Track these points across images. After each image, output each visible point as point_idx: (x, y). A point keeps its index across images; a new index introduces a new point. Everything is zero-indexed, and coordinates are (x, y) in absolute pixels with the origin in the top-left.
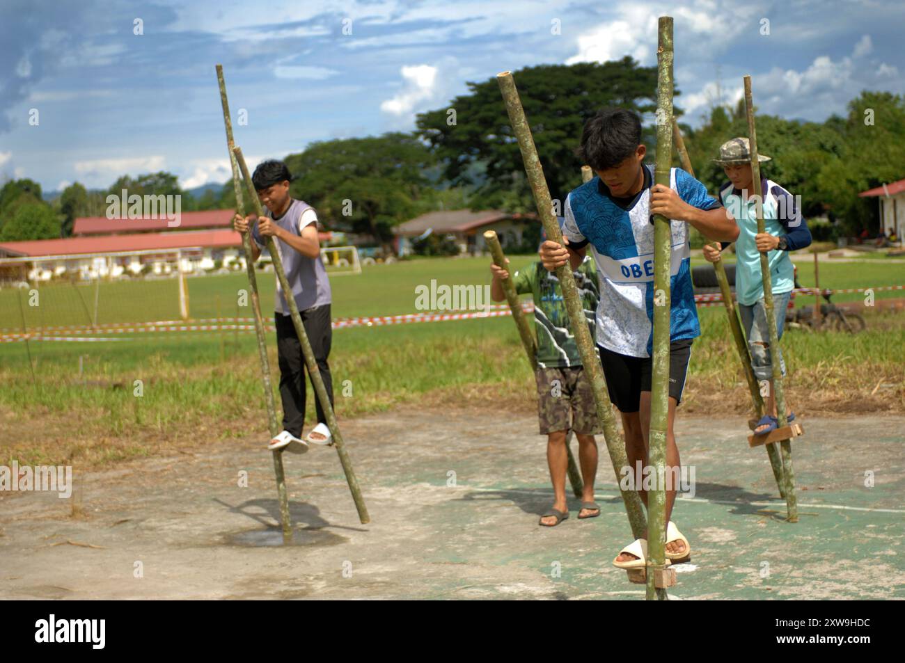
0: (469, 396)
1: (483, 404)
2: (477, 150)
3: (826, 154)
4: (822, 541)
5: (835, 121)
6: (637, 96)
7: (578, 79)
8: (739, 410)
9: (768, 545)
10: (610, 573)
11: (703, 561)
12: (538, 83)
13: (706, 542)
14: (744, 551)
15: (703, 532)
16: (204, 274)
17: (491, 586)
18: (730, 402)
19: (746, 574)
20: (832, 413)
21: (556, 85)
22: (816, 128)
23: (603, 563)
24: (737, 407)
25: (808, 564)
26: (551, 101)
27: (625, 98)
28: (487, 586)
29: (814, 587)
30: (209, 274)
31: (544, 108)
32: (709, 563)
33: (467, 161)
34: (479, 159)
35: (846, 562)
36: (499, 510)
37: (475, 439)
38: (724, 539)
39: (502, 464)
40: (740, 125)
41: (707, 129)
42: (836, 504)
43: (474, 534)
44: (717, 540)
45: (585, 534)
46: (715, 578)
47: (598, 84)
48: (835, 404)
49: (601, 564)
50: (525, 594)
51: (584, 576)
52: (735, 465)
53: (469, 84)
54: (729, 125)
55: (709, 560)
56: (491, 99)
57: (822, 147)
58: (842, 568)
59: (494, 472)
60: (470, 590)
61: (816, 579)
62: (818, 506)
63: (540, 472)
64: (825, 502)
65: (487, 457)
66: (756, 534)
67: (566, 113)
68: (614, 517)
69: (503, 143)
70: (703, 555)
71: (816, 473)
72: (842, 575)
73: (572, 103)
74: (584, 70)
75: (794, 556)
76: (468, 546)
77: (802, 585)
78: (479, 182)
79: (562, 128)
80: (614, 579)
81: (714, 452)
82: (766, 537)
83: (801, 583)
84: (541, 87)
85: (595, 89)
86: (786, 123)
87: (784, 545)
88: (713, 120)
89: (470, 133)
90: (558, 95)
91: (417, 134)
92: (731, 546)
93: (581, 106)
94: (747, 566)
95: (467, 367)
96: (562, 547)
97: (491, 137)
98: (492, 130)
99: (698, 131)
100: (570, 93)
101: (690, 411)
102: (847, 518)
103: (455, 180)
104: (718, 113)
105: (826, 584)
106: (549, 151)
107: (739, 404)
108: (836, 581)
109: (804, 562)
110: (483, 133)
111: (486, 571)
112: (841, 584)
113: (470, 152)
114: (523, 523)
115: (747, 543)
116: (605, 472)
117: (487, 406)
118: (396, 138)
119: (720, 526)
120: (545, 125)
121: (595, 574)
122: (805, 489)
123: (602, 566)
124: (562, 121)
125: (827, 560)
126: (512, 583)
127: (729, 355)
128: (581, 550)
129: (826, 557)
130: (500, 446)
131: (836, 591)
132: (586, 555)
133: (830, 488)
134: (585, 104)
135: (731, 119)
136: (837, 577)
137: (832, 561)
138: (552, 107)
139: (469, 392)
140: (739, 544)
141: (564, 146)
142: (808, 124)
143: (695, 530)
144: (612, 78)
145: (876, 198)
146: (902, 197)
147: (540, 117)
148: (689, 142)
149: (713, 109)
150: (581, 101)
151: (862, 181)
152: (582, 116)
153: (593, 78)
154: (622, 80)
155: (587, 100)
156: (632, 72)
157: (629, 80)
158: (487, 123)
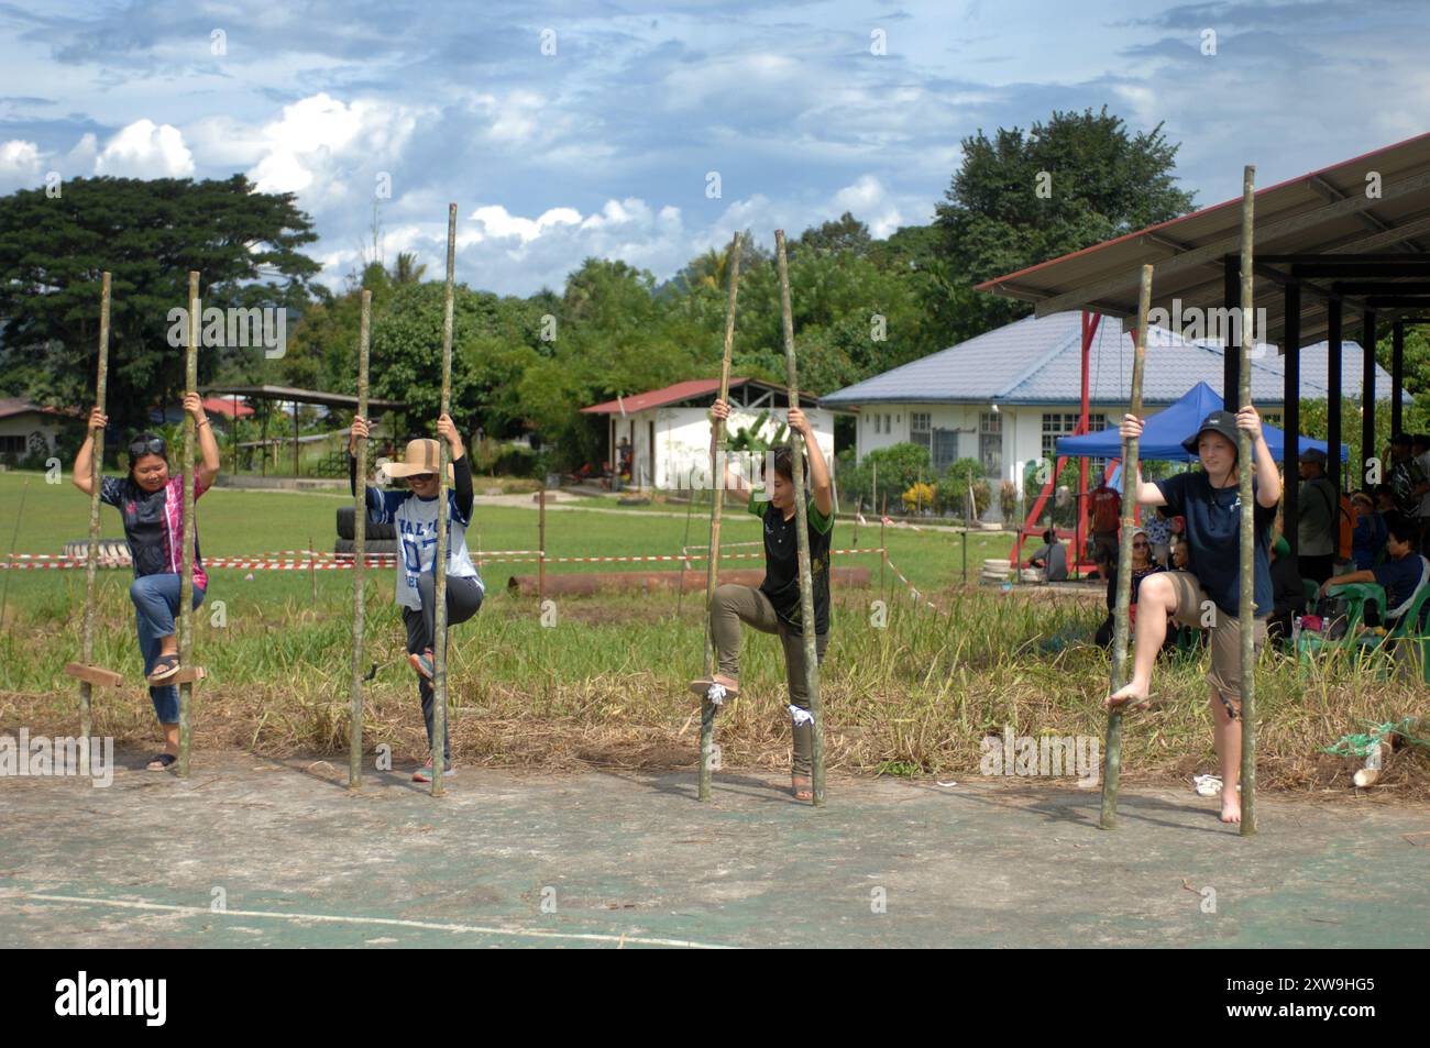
5: (546, 298)
6: (250, 237)
7: (159, 204)
12: (95, 205)
21: (124, 211)
22: (520, 306)
26: (115, 234)
27: (231, 242)
31: (103, 243)
40: (407, 292)
41: (355, 294)
47: (191, 214)
54: (388, 292)
67: (137, 255)
69: (33, 294)
73: (145, 240)
74: (169, 190)
79: (129, 277)
84: (100, 211)
85: (186, 222)
88: (365, 279)
90: (126, 226)
93: (161, 245)
97: (14, 281)
98: (17, 270)
99: (340, 298)
100: (144, 224)
104: (374, 272)
124: (129, 266)
134: (169, 242)
135: (390, 284)
138: (117, 243)
141: (132, 306)
144: (213, 207)
145: (607, 416)
146: (645, 417)
147: (94, 257)
148: (325, 314)
149: (365, 265)
150: (162, 239)
151: (586, 392)
152: (162, 262)
153: (183, 204)
154: (228, 210)
155: (171, 238)
156: (245, 199)
157: (239, 212)
158: (9, 260)
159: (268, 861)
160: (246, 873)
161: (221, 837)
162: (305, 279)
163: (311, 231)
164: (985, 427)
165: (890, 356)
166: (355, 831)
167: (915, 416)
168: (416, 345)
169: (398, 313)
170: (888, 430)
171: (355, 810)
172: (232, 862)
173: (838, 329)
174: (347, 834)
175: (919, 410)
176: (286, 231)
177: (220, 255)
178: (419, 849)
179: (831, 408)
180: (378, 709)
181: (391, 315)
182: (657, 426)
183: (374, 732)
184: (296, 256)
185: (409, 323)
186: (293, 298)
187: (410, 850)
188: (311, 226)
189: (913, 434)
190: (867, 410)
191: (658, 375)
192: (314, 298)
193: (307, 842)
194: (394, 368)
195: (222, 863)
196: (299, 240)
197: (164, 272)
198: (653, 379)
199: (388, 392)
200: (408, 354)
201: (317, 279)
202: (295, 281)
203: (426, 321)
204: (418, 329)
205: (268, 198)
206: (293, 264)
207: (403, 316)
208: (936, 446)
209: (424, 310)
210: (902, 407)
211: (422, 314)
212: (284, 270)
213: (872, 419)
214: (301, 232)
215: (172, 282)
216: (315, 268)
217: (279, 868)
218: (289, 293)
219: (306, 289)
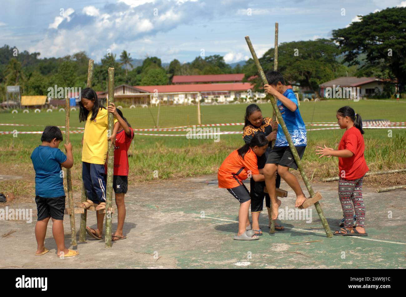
2: (362, 48)
12: (393, 16)
16: (228, 103)
21: (401, 17)
26: (399, 24)
30: (230, 104)
33: (357, 53)
34: (363, 52)
56: (369, 23)
69: (375, 45)
78: (363, 63)
79: (403, 38)
84: (395, 17)
89: (358, 39)
90: (403, 21)
91: (333, 40)
97: (369, 41)
98: (369, 38)
103: (351, 62)
106: (397, 49)
110: (364, 39)
113: (359, 49)
118: (322, 41)
124: (405, 34)
138: (400, 27)
141: (404, 47)
158: (367, 35)
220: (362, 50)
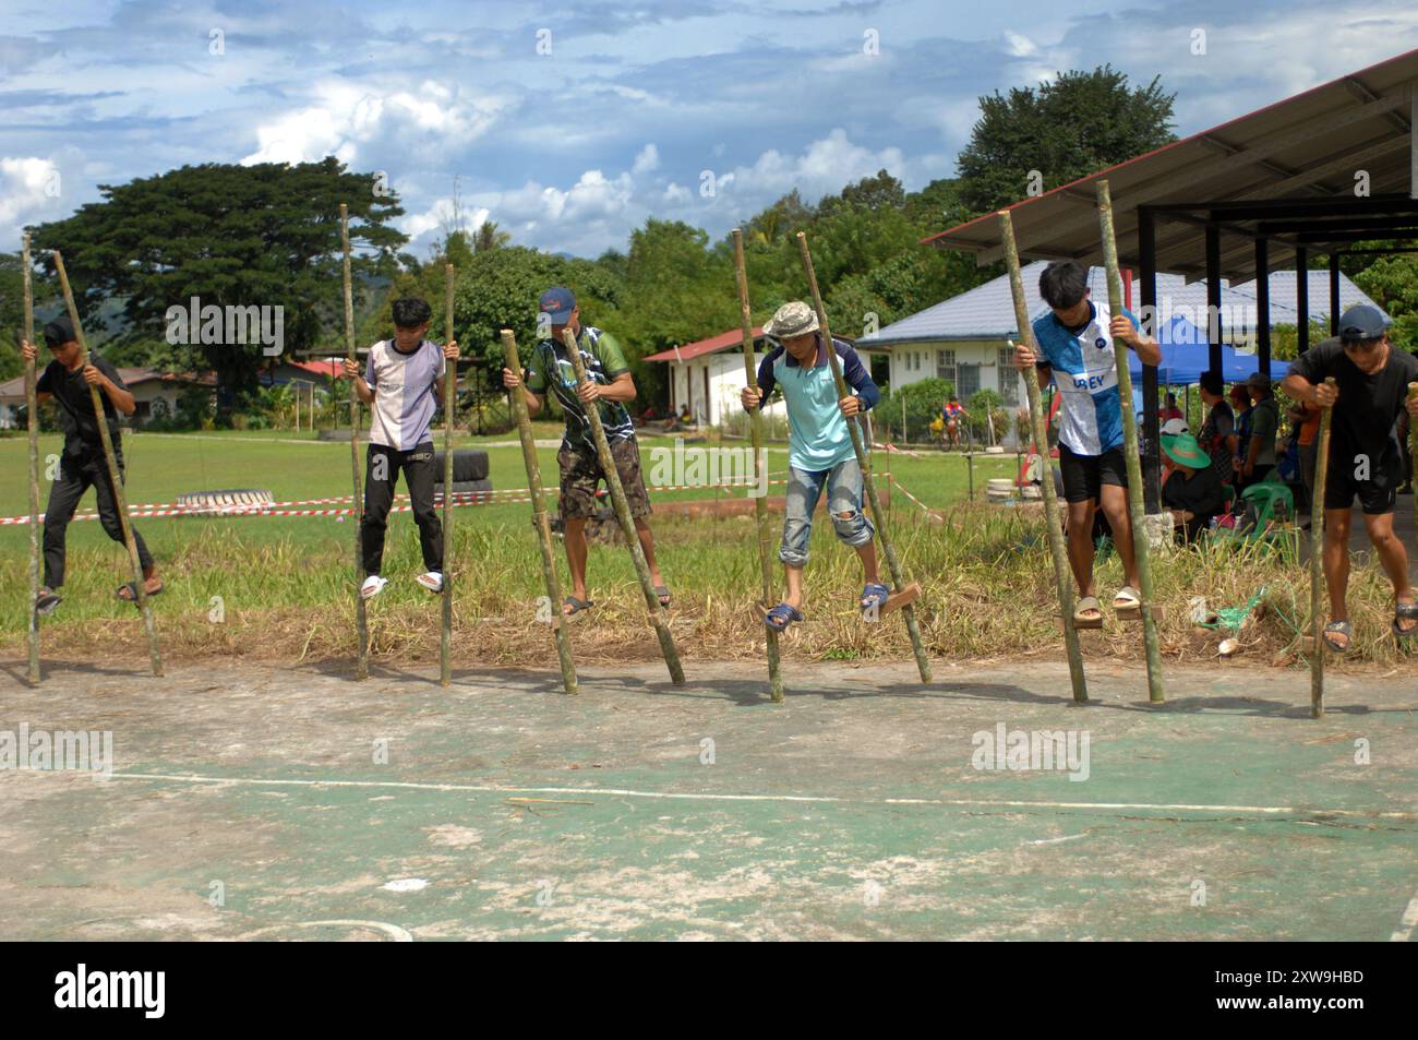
0: (97, 637)
1: (118, 648)
2: (113, 282)
3: (599, 302)
4: (599, 841)
5: (612, 258)
7: (259, 186)
8: (484, 656)
9: (525, 848)
10: (302, 895)
11: (435, 874)
12: (203, 190)
13: (440, 846)
14: (492, 858)
15: (434, 831)
17: (127, 920)
18: (471, 645)
19: (494, 892)
20: (610, 660)
21: (229, 194)
22: (587, 267)
23: (292, 880)
24: (481, 652)
25: (580, 875)
26: (222, 215)
27: (326, 217)
28: (122, 919)
29: (589, 907)
31: (210, 226)
32: (444, 876)
33: (98, 297)
34: (114, 295)
35: (633, 871)
36: (140, 804)
37: (105, 700)
38: (465, 842)
39: (145, 736)
40: (484, 259)
41: (440, 262)
42: (617, 788)
43: (103, 842)
44: (454, 843)
45: (266, 838)
46: (453, 898)
47: (289, 194)
48: (614, 647)
49: (289, 881)
50: (177, 930)
51: (265, 900)
52: (479, 734)
53: (101, 187)
54: (470, 258)
55: (443, 872)
56: (134, 210)
57: (594, 292)
58: (627, 879)
59: (132, 749)
60: (94, 926)
61: (591, 896)
62: (593, 791)
63: (201, 748)
64: (603, 785)
65: (124, 727)
66: (508, 833)
67: (243, 233)
68: (309, 810)
69: (152, 272)
70: (435, 866)
71: (589, 745)
72: (627, 888)
73: (249, 220)
74: (268, 173)
75: (561, 862)
76: (93, 859)
77: (572, 905)
78: (114, 326)
79: (236, 254)
80: (308, 904)
81: (449, 716)
82: (522, 837)
83: (571, 901)
84: (208, 195)
85: (285, 203)
86: (546, 257)
87: (547, 849)
88: (448, 250)
89: (104, 257)
90: (231, 208)
92: (475, 851)
93: (263, 223)
94: (496, 880)
95: (94, 594)
96: (232, 858)
97: (134, 262)
98: (137, 252)
99: (426, 265)
100: (248, 206)
101: (416, 658)
102: (633, 808)
104: (455, 241)
105: (606, 902)
106: (218, 285)
107: (484, 648)
108: (618, 898)
109: (575, 872)
110: (121, 257)
111: (119, 897)
112: (626, 901)
113: (103, 284)
114: (175, 824)
115: (496, 846)
116: (294, 746)
117: (124, 652)
119: (458, 823)
120: (211, 250)
121: (280, 897)
122: (576, 768)
123: (290, 886)
124: (236, 244)
125: (607, 868)
126: (158, 914)
127: (470, 578)
128: (260, 862)
129: (605, 863)
130: (144, 710)
131: (620, 912)
132: (268, 868)
133: (610, 766)
134: (270, 221)
135: (472, 250)
136: (621, 892)
137: (613, 870)
138: (224, 224)
139: (97, 630)
140: (486, 848)
141: (240, 280)
142: (576, 260)
143: (424, 829)
144: (308, 187)
145: (666, 363)
146: (700, 363)
147: (205, 238)
148: (414, 280)
149: (448, 235)
150: (263, 218)
151: (648, 342)
152: (265, 239)
153: (281, 186)
154: (322, 190)
155: (272, 217)
156: (337, 179)
157: (333, 191)
158: (128, 243)
159: (300, 743)
160: (282, 752)
161: (267, 726)
162: (394, 249)
163: (398, 206)
164: (1003, 361)
165: (922, 300)
166: (377, 718)
167: (941, 353)
168: (492, 306)
169: (476, 278)
170: (918, 367)
171: (381, 702)
172: (272, 744)
173: (873, 276)
174: (371, 721)
175: (944, 347)
176: (375, 207)
177: (317, 231)
178: (427, 730)
179: (868, 349)
180: (410, 620)
181: (469, 279)
182: (710, 371)
183: (405, 639)
184: (386, 229)
185: (485, 287)
186: (383, 268)
187: (420, 731)
188: (397, 201)
189: (940, 370)
190: (898, 349)
191: (710, 324)
192: (402, 267)
193: (336, 728)
194: (473, 327)
195: (264, 745)
196: (387, 214)
197: (267, 249)
198: (707, 328)
199: (469, 349)
200: (485, 314)
201: (403, 249)
202: (385, 252)
203: (501, 283)
204: (494, 292)
205: (358, 176)
206: (383, 237)
207: (481, 280)
208: (960, 380)
209: (499, 274)
210: (929, 345)
211: (497, 277)
212: (374, 243)
213: (903, 358)
214: (389, 207)
215: (275, 256)
216: (402, 239)
217: (311, 748)
218: (379, 263)
219: (395, 259)
220: (113, 286)
